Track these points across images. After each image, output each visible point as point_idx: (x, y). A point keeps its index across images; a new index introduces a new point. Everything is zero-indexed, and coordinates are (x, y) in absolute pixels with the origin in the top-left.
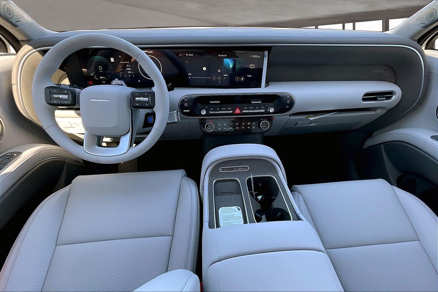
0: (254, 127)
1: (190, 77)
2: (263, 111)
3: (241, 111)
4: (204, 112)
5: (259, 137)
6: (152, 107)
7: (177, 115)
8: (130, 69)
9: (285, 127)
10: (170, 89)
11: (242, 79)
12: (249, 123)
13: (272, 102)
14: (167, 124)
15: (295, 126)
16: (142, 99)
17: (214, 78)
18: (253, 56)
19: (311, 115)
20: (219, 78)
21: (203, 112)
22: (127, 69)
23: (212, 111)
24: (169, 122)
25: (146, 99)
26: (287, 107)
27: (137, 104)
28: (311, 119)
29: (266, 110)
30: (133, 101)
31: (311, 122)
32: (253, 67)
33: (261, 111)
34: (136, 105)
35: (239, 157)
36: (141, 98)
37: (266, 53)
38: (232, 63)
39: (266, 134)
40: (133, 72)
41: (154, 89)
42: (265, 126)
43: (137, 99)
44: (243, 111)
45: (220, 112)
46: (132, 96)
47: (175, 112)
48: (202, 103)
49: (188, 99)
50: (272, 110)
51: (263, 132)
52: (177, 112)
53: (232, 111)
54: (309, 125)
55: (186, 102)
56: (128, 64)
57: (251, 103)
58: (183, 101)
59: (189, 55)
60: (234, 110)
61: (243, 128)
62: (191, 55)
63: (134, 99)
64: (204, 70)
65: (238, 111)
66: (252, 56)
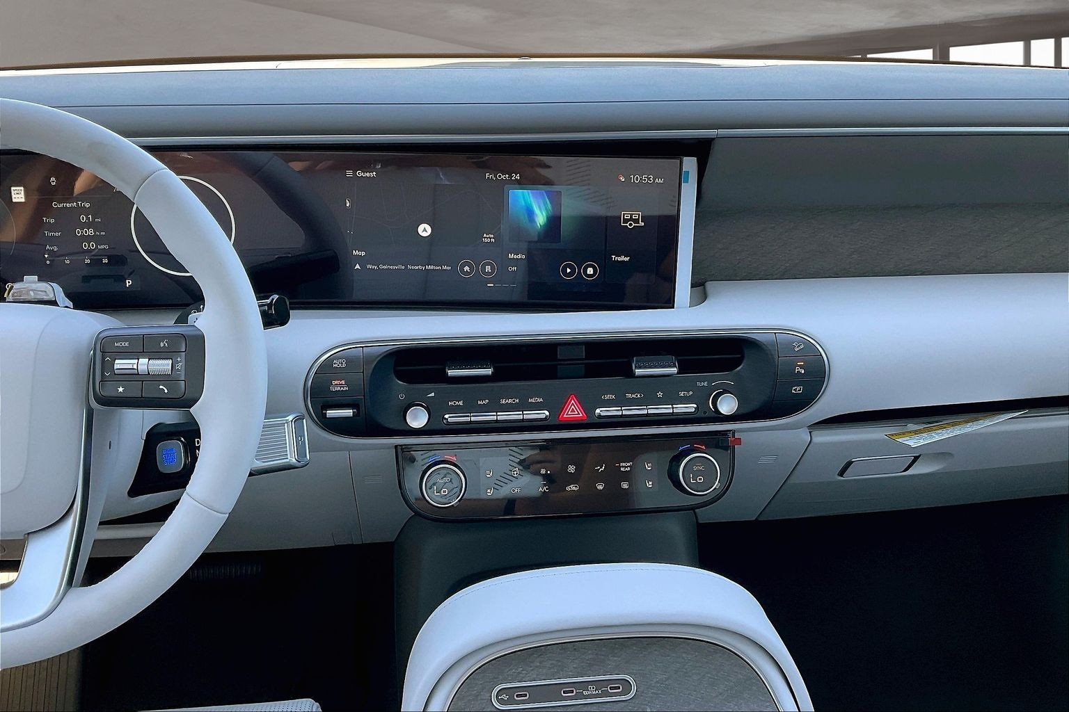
0: (649, 485)
1: (358, 267)
2: (691, 408)
3: (588, 408)
4: (418, 419)
5: (675, 529)
6: (186, 402)
7: (299, 434)
8: (91, 232)
9: (793, 480)
10: (274, 319)
11: (590, 271)
12: (625, 466)
13: (729, 366)
14: (251, 474)
15: (841, 474)
16: (143, 364)
17: (467, 268)
18: (635, 179)
19: (911, 427)
20: (488, 269)
21: (415, 418)
22: (79, 232)
23: (454, 410)
24: (259, 464)
25: (163, 365)
26: (797, 390)
27: (121, 389)
28: (913, 442)
29: (701, 402)
30: (103, 374)
31: (916, 458)
32: (636, 221)
33: (681, 408)
34: (114, 394)
35: (582, 633)
36: (141, 361)
37: (690, 164)
38: (543, 208)
39: (706, 516)
40: (102, 247)
41: (202, 321)
42: (700, 479)
43: (120, 364)
44: (598, 411)
45: (491, 417)
46: (99, 354)
47: (290, 418)
48: (410, 378)
49: (350, 361)
50: (727, 405)
51: (693, 508)
52: (298, 419)
53: (547, 413)
54: (904, 471)
55: (338, 373)
56: (86, 212)
57: (631, 374)
58: (325, 371)
59: (360, 174)
60: (556, 406)
61: (600, 488)
62: (368, 174)
63: (107, 366)
64: (424, 234)
65: (573, 411)
66: (628, 178)
